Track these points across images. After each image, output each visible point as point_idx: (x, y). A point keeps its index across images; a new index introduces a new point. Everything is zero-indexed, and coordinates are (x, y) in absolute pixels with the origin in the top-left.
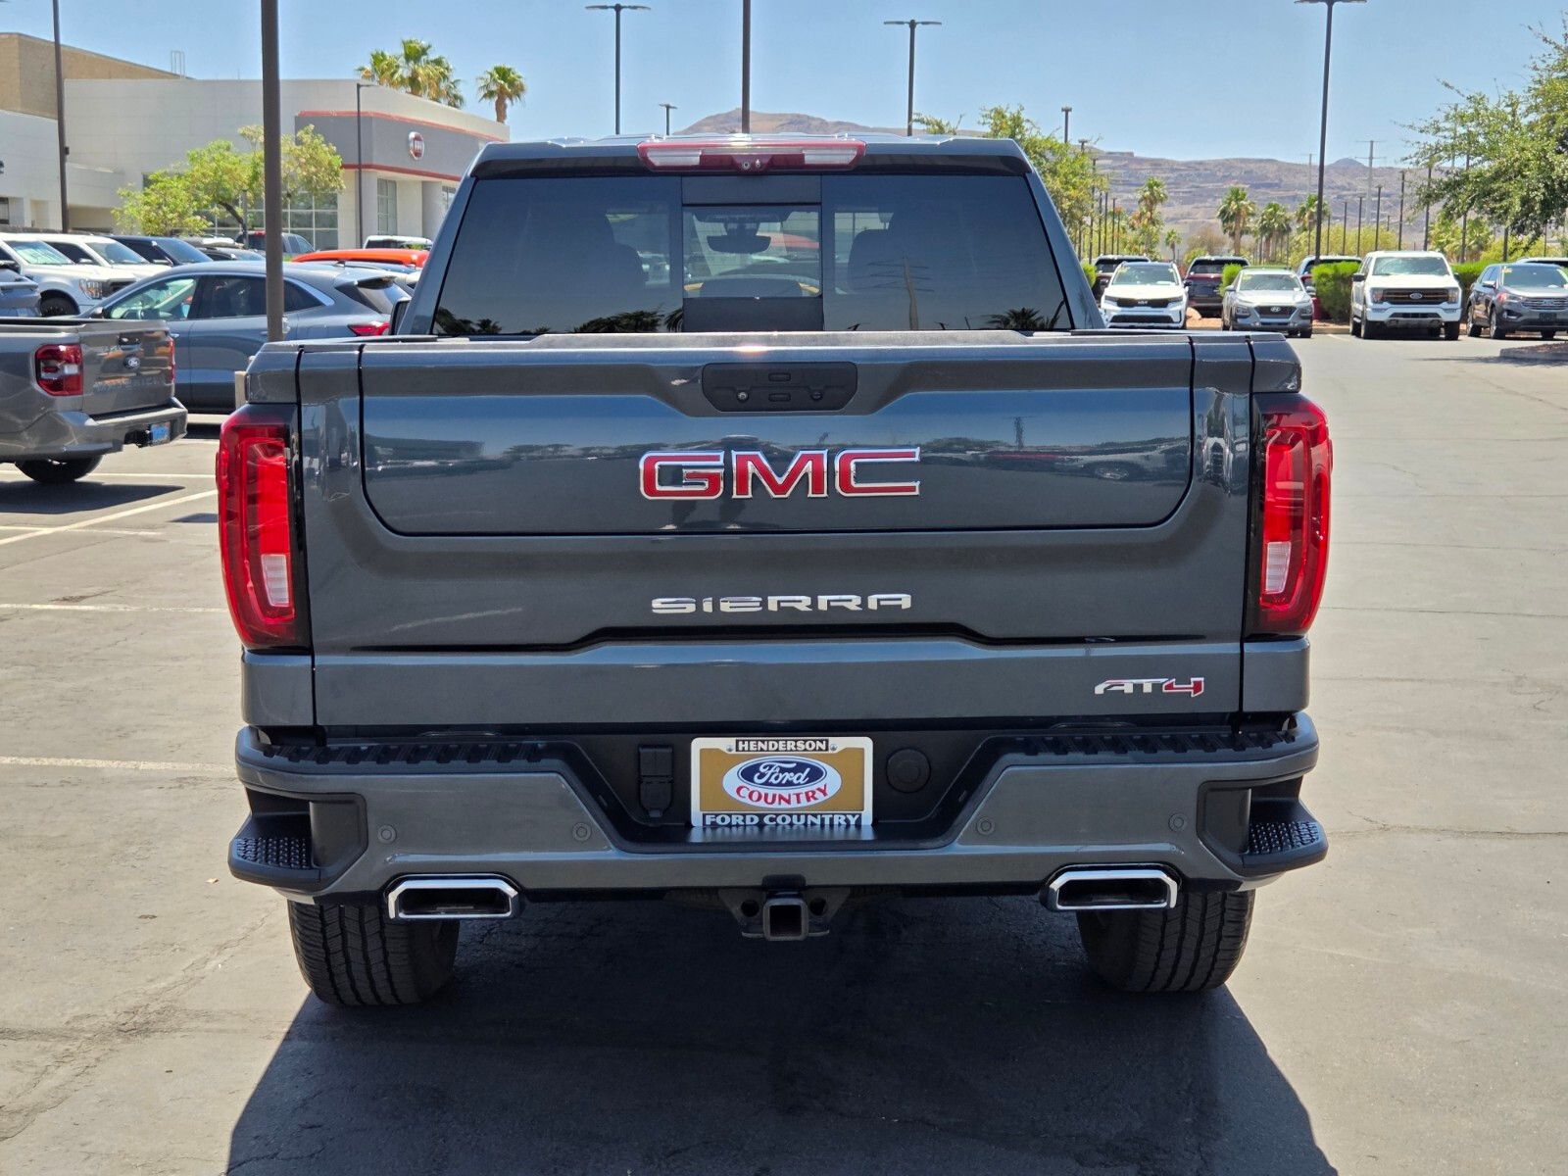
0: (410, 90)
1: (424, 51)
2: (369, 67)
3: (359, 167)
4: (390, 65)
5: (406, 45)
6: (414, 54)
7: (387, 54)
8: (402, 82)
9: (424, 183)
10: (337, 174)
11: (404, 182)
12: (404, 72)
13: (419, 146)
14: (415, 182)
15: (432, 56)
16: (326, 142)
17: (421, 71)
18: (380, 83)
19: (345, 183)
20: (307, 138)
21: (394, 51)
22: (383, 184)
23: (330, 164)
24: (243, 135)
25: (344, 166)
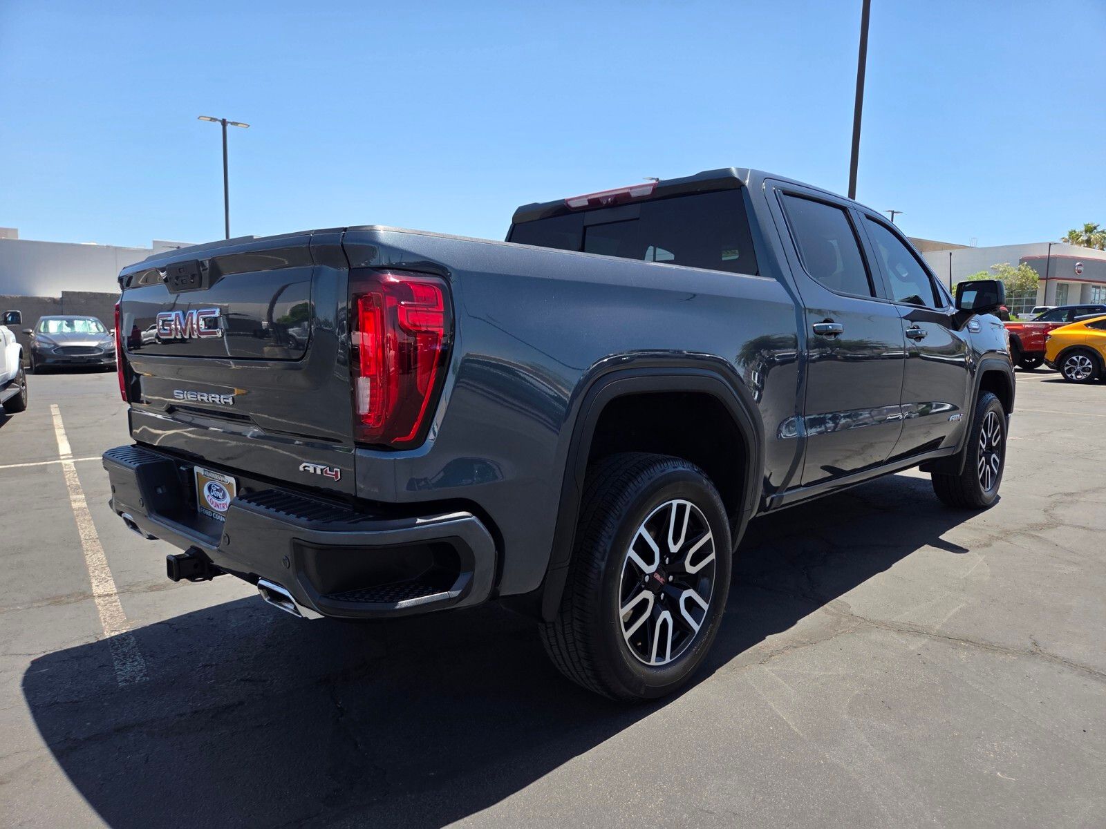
0: (1086, 245)
1: (1095, 228)
2: (1067, 237)
3: (1046, 279)
4: (1077, 235)
5: (1086, 226)
6: (1090, 230)
7: (1077, 231)
8: (1083, 242)
9: (1083, 284)
10: (1036, 282)
11: (1073, 285)
12: (1084, 238)
13: (1080, 268)
14: (1078, 284)
15: (1099, 229)
16: (1032, 269)
17: (1092, 236)
18: (1072, 244)
19: (1040, 286)
20: (1023, 268)
21: (1080, 228)
22: (1060, 286)
23: (1033, 278)
24: (993, 268)
25: (1040, 279)
